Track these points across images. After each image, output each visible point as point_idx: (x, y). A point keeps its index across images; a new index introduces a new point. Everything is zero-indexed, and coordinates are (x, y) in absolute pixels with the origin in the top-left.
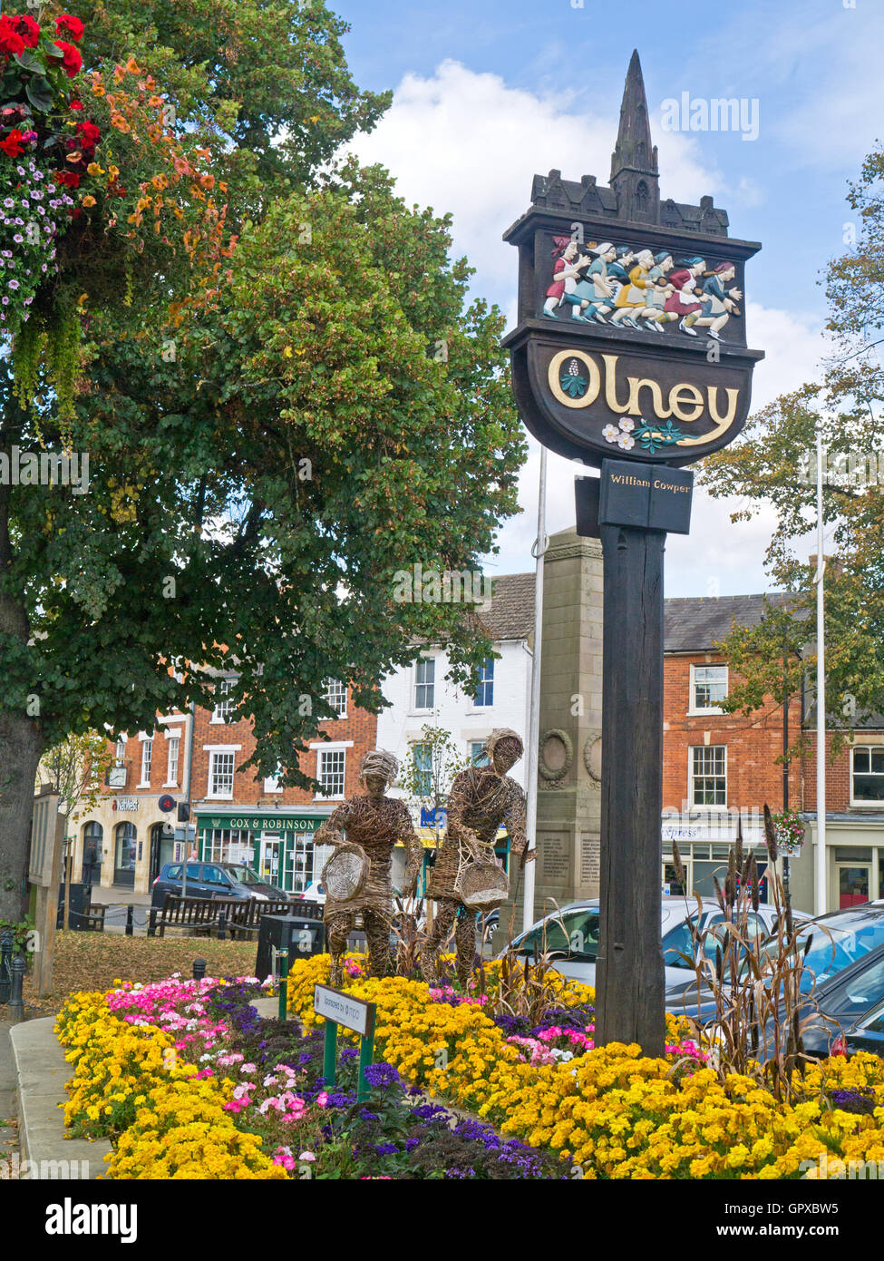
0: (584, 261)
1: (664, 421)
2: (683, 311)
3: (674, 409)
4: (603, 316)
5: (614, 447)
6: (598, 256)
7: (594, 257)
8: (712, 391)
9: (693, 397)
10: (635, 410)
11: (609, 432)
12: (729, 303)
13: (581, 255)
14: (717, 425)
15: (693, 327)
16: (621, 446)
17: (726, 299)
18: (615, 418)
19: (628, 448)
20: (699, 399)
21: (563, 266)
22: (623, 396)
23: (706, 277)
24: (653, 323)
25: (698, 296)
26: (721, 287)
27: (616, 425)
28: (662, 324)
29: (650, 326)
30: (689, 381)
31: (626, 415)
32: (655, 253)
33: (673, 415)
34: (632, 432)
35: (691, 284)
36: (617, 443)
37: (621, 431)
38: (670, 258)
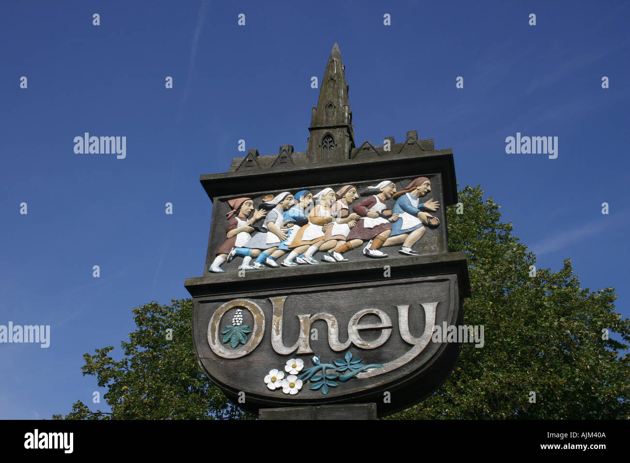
0: (259, 214)
1: (342, 353)
2: (370, 235)
3: (354, 338)
4: (275, 259)
5: (277, 395)
6: (274, 206)
7: (268, 208)
8: (403, 312)
9: (379, 320)
10: (305, 349)
11: (274, 380)
12: (425, 215)
13: (256, 210)
14: (411, 346)
15: (379, 248)
16: (286, 391)
17: (421, 213)
18: (280, 361)
19: (294, 391)
20: (386, 321)
21: (236, 224)
22: (290, 336)
23: (396, 198)
24: (331, 255)
25: (387, 217)
26: (415, 203)
27: (281, 368)
28: (342, 253)
29: (327, 257)
30: (374, 304)
31: (295, 355)
32: (336, 189)
33: (353, 345)
34: (300, 373)
35: (379, 206)
36: (281, 388)
37: (287, 374)
38: (354, 189)
